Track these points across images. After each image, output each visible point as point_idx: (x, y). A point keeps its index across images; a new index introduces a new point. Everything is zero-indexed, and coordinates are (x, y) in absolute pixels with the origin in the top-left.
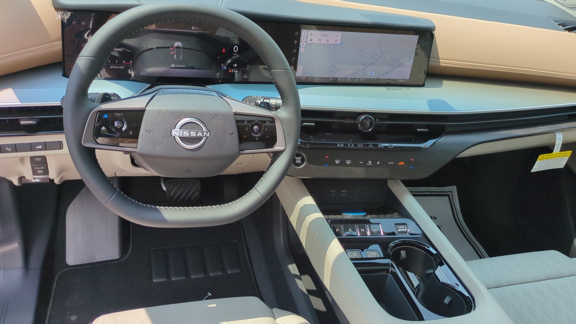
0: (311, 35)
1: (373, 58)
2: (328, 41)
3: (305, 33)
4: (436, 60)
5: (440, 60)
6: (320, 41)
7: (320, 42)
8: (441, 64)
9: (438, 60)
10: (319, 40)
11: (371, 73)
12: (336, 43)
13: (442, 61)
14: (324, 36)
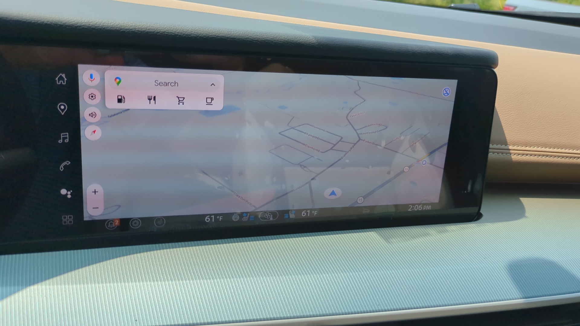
0: (118, 84)
1: (331, 149)
2: (181, 100)
3: (91, 76)
4: (499, 146)
5: (510, 147)
6: (152, 101)
7: (152, 106)
8: (515, 158)
9: (503, 147)
10: (150, 99)
11: (333, 193)
12: (209, 108)
13: (515, 148)
14: (167, 84)
